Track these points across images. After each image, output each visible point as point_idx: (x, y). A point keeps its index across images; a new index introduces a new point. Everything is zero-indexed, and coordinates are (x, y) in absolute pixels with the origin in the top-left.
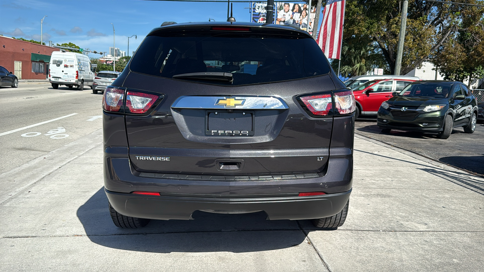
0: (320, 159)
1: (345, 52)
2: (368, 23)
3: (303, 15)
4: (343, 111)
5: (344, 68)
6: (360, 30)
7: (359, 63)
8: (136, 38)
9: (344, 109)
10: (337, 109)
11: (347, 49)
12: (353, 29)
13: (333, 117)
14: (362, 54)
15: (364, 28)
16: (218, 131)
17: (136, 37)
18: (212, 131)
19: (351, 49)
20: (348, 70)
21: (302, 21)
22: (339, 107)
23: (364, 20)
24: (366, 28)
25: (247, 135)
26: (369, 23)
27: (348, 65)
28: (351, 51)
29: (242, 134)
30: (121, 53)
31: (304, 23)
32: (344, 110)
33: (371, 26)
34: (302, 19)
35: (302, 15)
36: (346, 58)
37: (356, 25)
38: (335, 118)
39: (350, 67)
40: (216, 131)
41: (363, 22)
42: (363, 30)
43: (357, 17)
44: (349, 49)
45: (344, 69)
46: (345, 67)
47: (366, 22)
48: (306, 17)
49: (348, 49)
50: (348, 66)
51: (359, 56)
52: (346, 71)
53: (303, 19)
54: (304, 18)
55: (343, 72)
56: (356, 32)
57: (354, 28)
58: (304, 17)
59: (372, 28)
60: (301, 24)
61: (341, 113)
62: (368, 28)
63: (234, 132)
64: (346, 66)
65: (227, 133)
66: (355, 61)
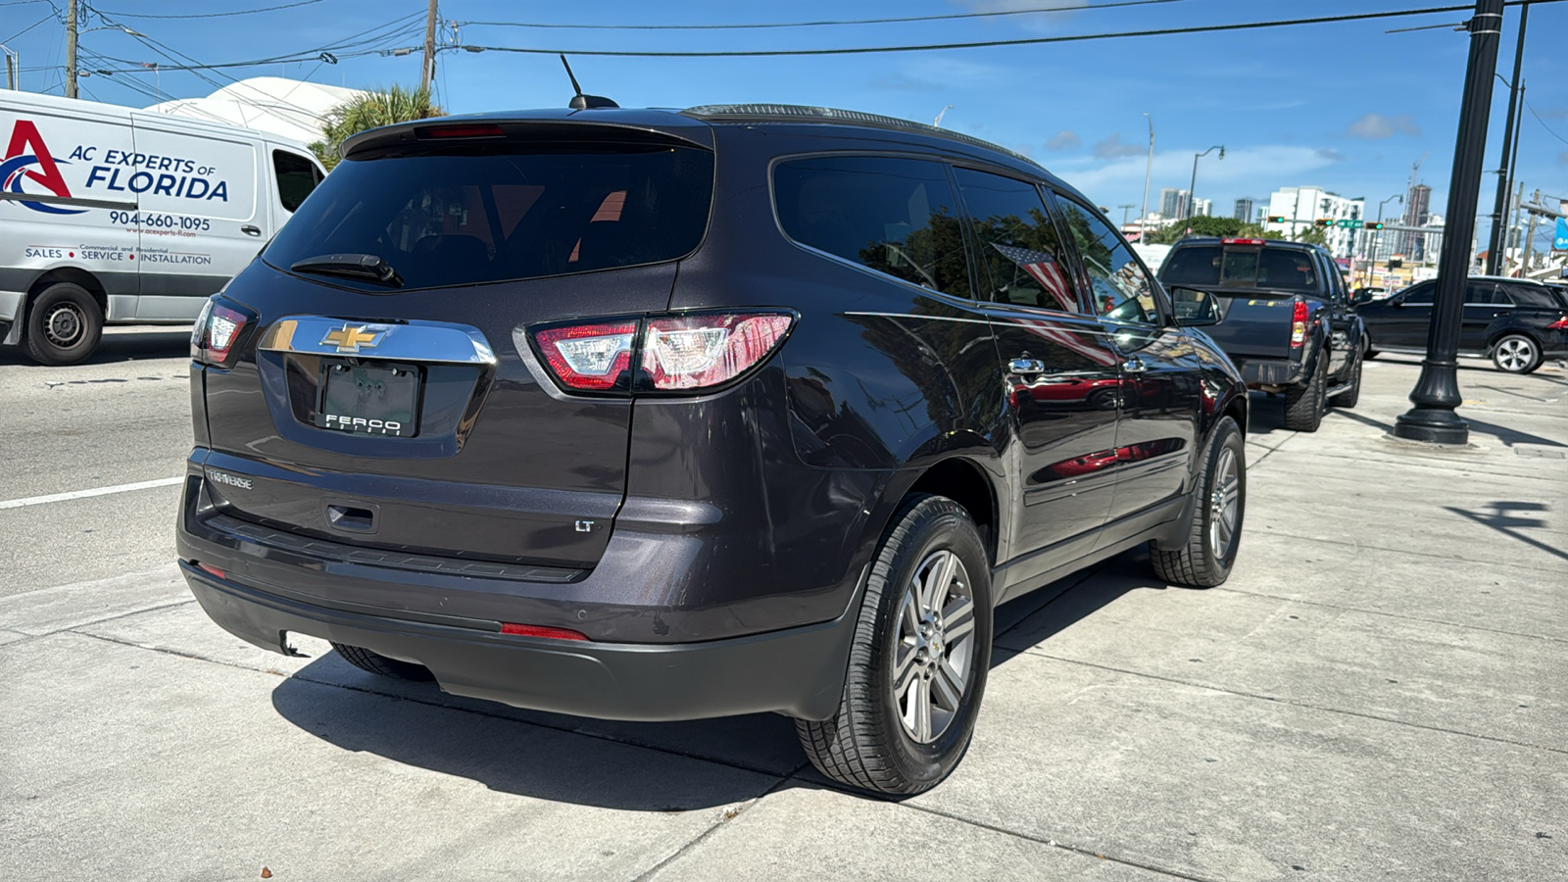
0: (583, 526)
4: (667, 379)
8: (1222, 154)
9: (672, 373)
10: (645, 372)
13: (636, 397)
16: (338, 419)
17: (1223, 151)
18: (328, 418)
22: (651, 367)
25: (398, 433)
29: (387, 430)
30: (1197, 207)
32: (670, 376)
38: (638, 402)
40: (334, 418)
61: (661, 384)
63: (370, 424)
65: (357, 424)
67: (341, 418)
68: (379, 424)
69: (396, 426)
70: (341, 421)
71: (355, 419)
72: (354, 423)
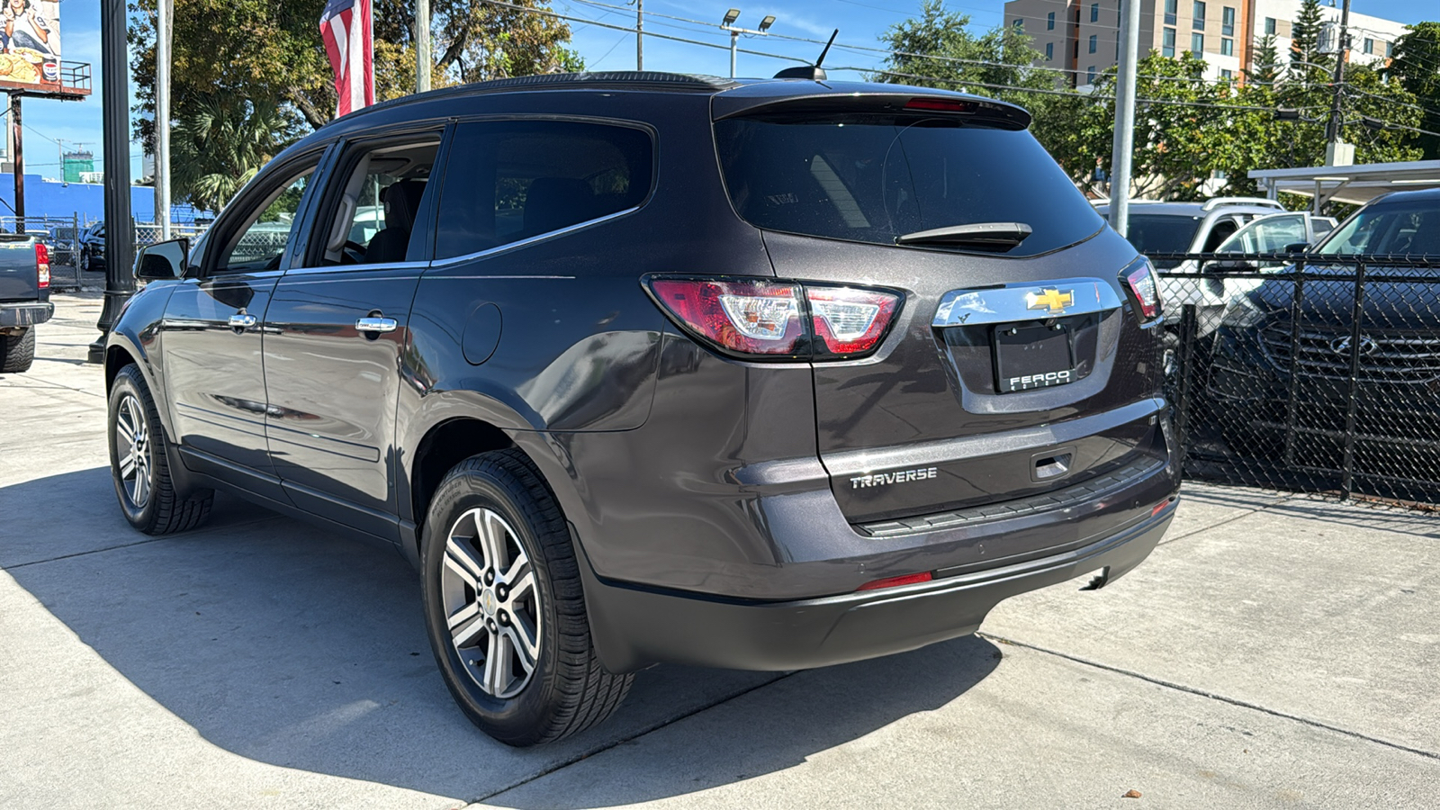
1: (205, 131)
2: (287, 48)
3: (12, 6)
5: (210, 181)
6: (269, 69)
7: (254, 167)
11: (210, 123)
12: (243, 66)
14: (257, 138)
15: (279, 64)
16: (1021, 380)
18: (1012, 381)
19: (222, 124)
20: (223, 186)
21: (11, 24)
23: (277, 39)
24: (284, 64)
25: (1068, 380)
26: (291, 48)
27: (219, 172)
28: (223, 128)
31: (19, 32)
33: (297, 57)
34: (10, 18)
35: (9, 5)
36: (210, 149)
37: (252, 53)
39: (227, 178)
40: (1017, 380)
41: (275, 45)
42: (276, 69)
43: (254, 28)
44: (217, 124)
45: (210, 185)
46: (211, 177)
47: (283, 47)
48: (24, 11)
49: (213, 122)
50: (220, 176)
51: (252, 145)
52: (215, 190)
53: (14, 17)
54: (19, 13)
55: (209, 192)
56: (257, 73)
57: (249, 60)
58: (19, 11)
59: (302, 63)
60: (9, 34)
62: (289, 64)
63: (1047, 378)
64: (215, 176)
66: (240, 160)
67: (1023, 378)
68: (1053, 376)
69: (1065, 374)
70: (1023, 382)
71: (1034, 377)
72: (1034, 380)
